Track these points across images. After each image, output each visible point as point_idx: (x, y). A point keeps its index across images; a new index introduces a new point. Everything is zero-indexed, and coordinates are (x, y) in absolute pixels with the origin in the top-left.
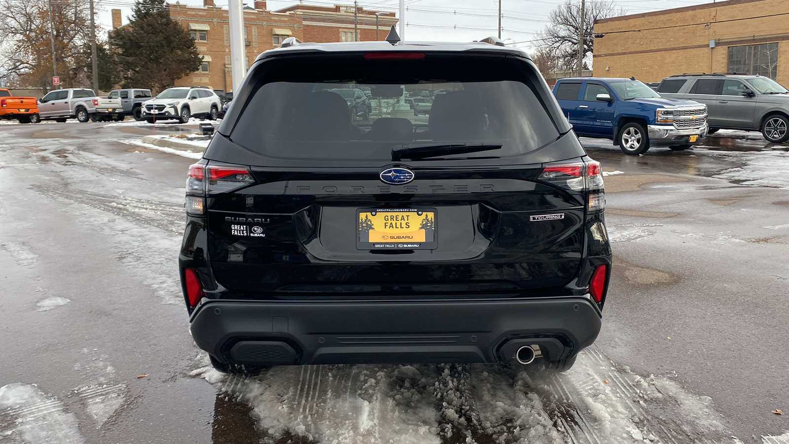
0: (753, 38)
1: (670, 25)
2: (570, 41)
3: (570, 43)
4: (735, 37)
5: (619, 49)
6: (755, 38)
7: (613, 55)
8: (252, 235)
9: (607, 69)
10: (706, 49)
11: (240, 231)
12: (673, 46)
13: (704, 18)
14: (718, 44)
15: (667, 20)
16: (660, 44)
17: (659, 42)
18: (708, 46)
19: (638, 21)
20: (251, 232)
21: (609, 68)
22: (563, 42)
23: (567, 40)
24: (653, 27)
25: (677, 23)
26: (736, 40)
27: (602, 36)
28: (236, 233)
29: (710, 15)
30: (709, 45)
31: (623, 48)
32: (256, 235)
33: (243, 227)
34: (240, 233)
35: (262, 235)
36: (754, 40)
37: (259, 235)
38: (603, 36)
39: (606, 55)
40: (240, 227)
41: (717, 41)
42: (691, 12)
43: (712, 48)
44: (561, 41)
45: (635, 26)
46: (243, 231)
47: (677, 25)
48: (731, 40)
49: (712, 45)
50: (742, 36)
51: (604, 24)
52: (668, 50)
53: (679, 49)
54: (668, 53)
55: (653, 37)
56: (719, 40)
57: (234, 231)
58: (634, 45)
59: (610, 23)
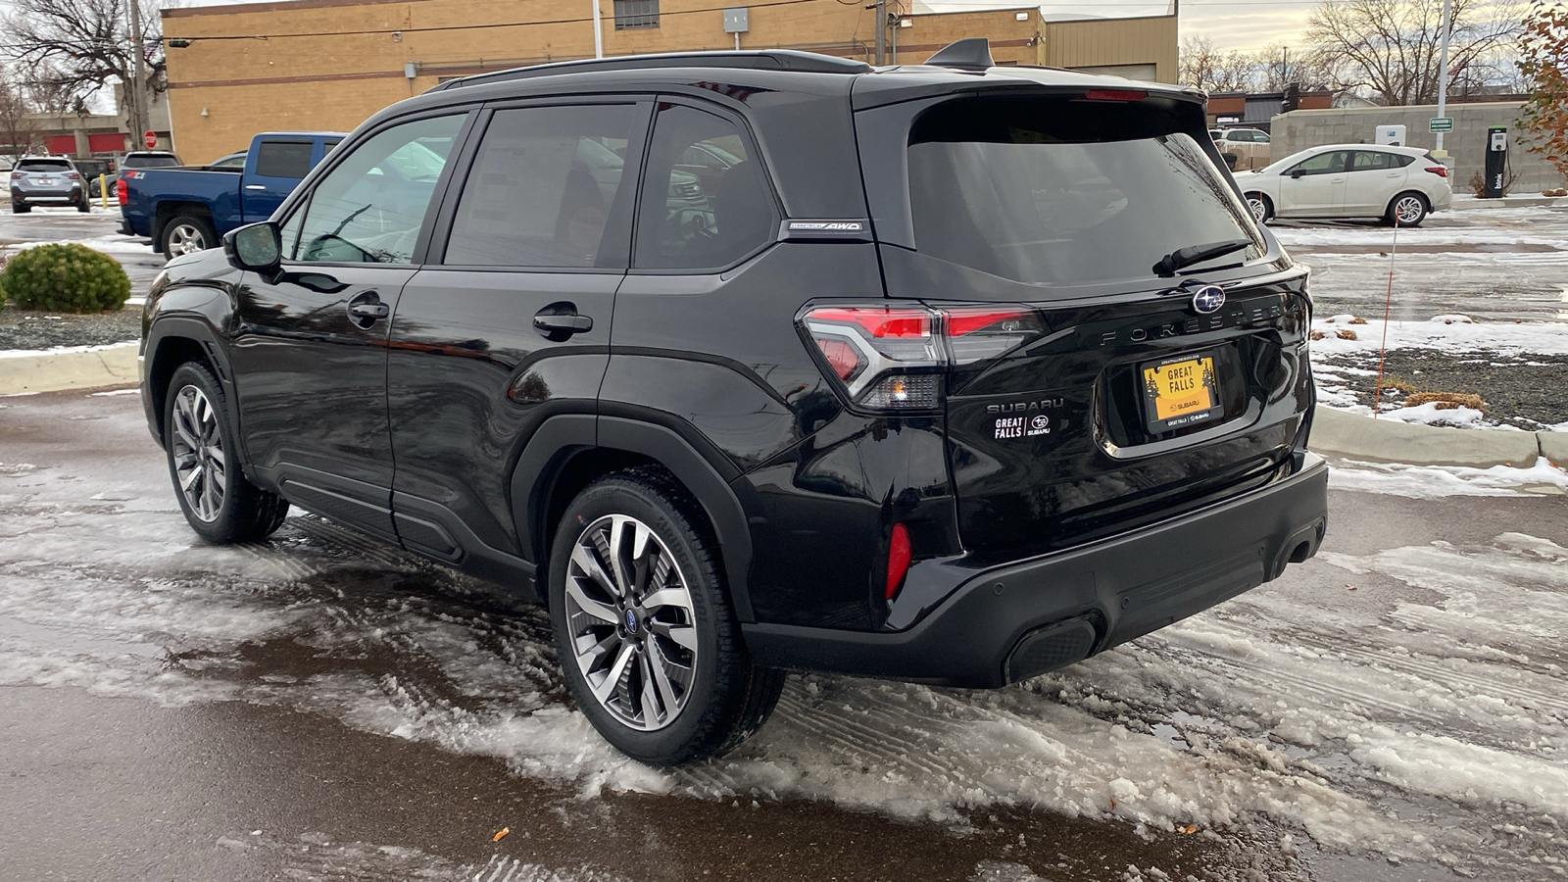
0: (479, 64)
1: (326, 31)
2: (65, 49)
3: (65, 54)
4: (448, 60)
5: (227, 74)
6: (485, 63)
7: (212, 84)
8: (1030, 433)
9: (204, 113)
10: (399, 81)
11: (1010, 429)
12: (337, 72)
13: (388, 20)
14: (420, 71)
15: (318, 20)
16: (310, 67)
17: (307, 63)
18: (402, 74)
19: (258, 18)
20: (1030, 428)
21: (208, 111)
22: (49, 50)
23: (59, 47)
24: (291, 31)
25: (338, 27)
26: (451, 65)
27: (184, 45)
28: (1002, 435)
29: (398, 16)
30: (404, 72)
31: (231, 72)
32: (1037, 432)
33: (1018, 421)
34: (1010, 434)
35: (1045, 431)
36: (482, 67)
37: (1041, 432)
38: (188, 44)
39: (197, 85)
40: (1012, 421)
41: (418, 66)
42: (362, 6)
43: (411, 79)
44: (45, 49)
45: (252, 27)
46: (1015, 428)
47: (339, 32)
48: (442, 65)
49: (411, 73)
50: (461, 59)
51: (184, 20)
52: (326, 80)
53: (350, 77)
54: (327, 86)
55: (293, 51)
56: (421, 64)
57: (999, 432)
58: (254, 66)
59: (197, 18)
